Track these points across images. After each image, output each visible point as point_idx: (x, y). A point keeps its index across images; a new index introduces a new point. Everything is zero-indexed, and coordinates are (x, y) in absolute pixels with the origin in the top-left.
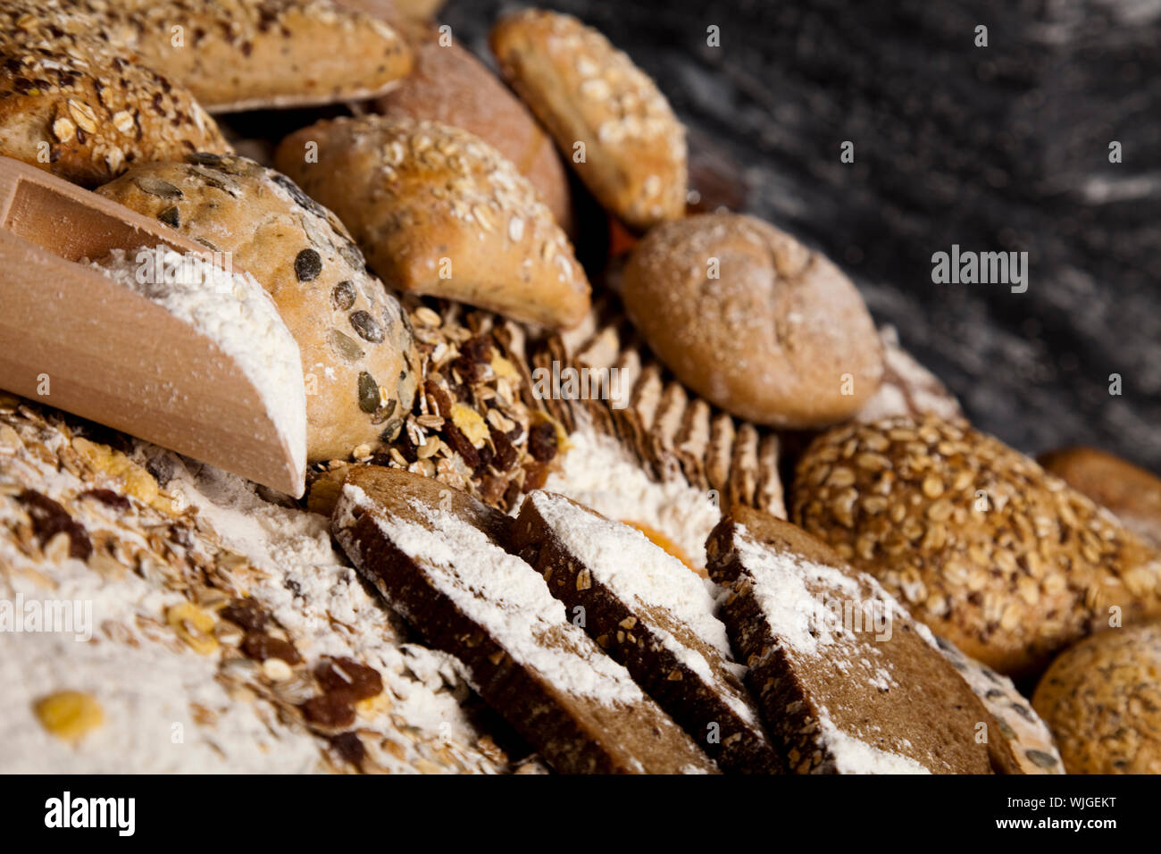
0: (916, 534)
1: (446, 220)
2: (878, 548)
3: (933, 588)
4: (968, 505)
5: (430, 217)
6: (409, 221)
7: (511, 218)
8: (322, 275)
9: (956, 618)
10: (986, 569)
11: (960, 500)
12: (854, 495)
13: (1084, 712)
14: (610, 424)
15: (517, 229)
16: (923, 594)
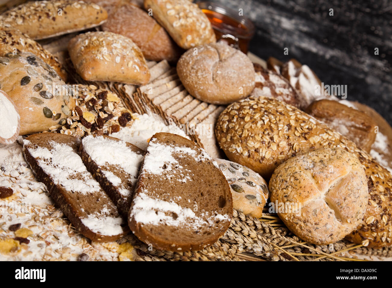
0: (240, 133)
1: (94, 60)
2: (231, 139)
3: (244, 149)
4: (256, 123)
5: (90, 60)
6: (84, 62)
7: (116, 56)
8: (30, 83)
9: (251, 156)
10: (260, 141)
11: (255, 122)
12: (227, 123)
13: (279, 182)
14: (155, 110)
15: (118, 59)
16: (242, 150)
